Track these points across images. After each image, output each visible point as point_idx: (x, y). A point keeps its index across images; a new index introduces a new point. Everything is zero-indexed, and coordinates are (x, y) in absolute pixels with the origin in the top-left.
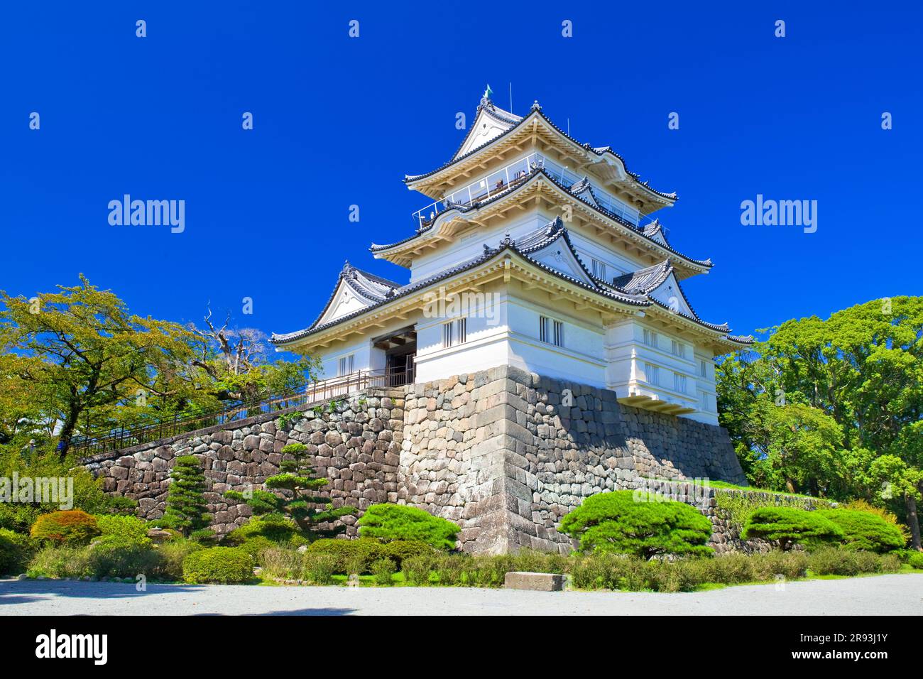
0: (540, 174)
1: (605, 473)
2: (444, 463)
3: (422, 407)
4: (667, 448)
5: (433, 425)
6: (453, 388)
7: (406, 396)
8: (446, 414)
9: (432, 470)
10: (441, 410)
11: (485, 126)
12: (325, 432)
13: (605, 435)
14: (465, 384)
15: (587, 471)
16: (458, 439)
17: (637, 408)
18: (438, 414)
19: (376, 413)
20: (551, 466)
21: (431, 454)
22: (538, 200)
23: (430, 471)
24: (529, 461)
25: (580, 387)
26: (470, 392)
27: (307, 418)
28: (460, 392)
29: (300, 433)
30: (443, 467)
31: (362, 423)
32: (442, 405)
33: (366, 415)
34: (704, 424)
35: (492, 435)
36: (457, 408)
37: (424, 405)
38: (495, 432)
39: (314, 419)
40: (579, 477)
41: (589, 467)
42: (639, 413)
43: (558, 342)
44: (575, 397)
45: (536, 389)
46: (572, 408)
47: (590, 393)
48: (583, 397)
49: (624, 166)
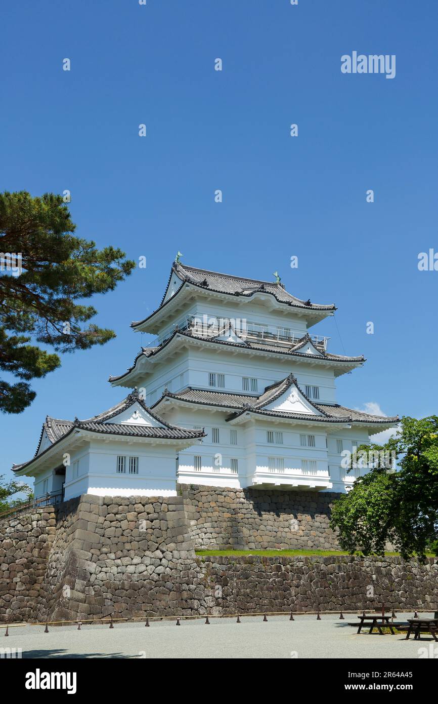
0: (177, 334)
1: (161, 556)
2: (59, 556)
4: (301, 520)
7: (58, 510)
9: (55, 561)
11: (175, 283)
13: (168, 528)
15: (144, 555)
19: (37, 524)
20: (112, 556)
24: (93, 554)
25: (149, 498)
31: (27, 532)
33: (30, 526)
40: (137, 560)
41: (147, 553)
43: (134, 469)
44: (144, 506)
45: (108, 506)
46: (139, 513)
47: (158, 501)
48: (151, 504)
49: (276, 297)
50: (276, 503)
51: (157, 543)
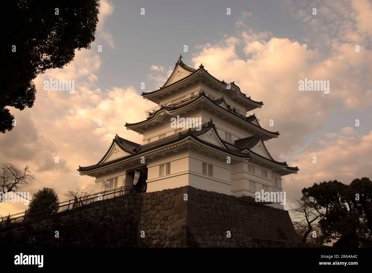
0: (203, 96)
2: (159, 231)
3: (149, 204)
5: (154, 212)
6: (164, 196)
7: (142, 198)
8: (160, 207)
9: (153, 234)
10: (158, 206)
11: (179, 72)
12: (104, 216)
13: (231, 217)
14: (169, 193)
16: (166, 219)
17: (246, 202)
18: (157, 207)
19: (128, 207)
21: (153, 227)
22: (202, 107)
23: (152, 235)
24: (198, 230)
25: (220, 194)
26: (171, 197)
27: (96, 210)
28: (166, 198)
29: (93, 217)
30: (159, 232)
31: (122, 212)
32: (159, 203)
33: (123, 208)
34: (277, 209)
35: (181, 218)
36: (165, 205)
37: (150, 203)
38: (183, 216)
39: (99, 210)
42: (247, 204)
43: (211, 174)
44: (218, 199)
45: (201, 196)
46: (216, 204)
47: (224, 197)
48: (221, 199)
49: (240, 90)
50: (248, 209)
51: (227, 226)
